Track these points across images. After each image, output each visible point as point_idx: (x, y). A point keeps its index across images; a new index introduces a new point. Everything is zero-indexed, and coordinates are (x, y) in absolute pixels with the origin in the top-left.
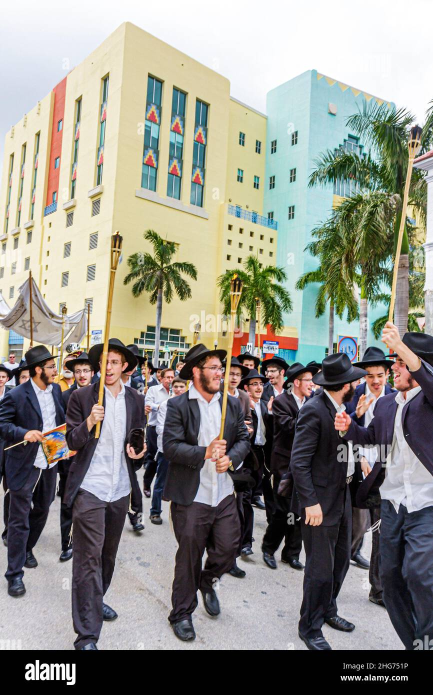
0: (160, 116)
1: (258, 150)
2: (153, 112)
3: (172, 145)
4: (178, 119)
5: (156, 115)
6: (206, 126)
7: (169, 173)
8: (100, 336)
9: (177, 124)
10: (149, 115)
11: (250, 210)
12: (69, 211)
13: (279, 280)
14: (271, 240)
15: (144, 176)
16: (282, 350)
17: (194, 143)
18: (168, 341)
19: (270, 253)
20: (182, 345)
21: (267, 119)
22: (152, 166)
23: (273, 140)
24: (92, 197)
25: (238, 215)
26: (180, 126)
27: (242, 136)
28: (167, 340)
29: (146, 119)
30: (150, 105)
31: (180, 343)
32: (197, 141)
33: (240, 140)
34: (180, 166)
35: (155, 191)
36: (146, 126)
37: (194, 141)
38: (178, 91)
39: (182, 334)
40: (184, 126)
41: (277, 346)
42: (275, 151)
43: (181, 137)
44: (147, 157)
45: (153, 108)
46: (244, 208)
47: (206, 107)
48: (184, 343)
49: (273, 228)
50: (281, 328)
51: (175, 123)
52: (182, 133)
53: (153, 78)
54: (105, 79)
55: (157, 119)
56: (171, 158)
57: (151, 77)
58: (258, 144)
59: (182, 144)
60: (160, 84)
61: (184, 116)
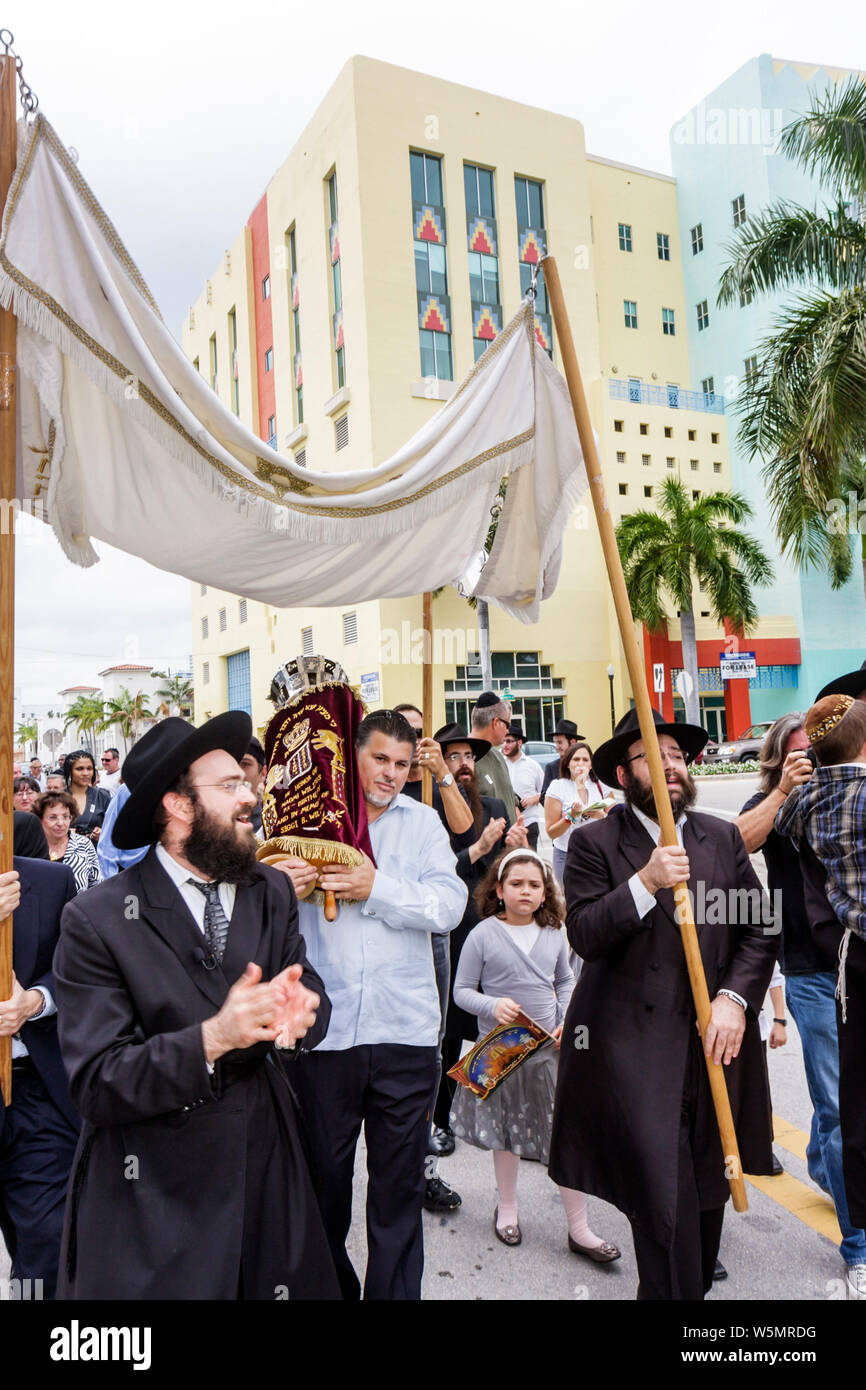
0: (443, 226)
1: (664, 254)
2: (429, 223)
3: (475, 281)
4: (481, 226)
5: (436, 227)
6: (542, 226)
7: (475, 338)
8: (376, 684)
9: (481, 234)
10: (420, 230)
11: (662, 382)
12: (298, 449)
13: (737, 519)
14: (714, 438)
15: (425, 354)
16: (764, 669)
17: (521, 267)
18: (516, 678)
19: (715, 464)
20: (546, 683)
21: (675, 184)
22: (440, 331)
23: (694, 225)
24: (332, 414)
25: (635, 397)
26: (488, 238)
27: (625, 232)
28: (514, 676)
29: (416, 239)
30: (420, 210)
31: (540, 678)
32: (525, 262)
33: (622, 241)
34: (497, 320)
35: (452, 380)
36: (417, 252)
37: (521, 262)
38: (475, 168)
39: (543, 661)
40: (495, 237)
41: (753, 662)
42: (701, 248)
43: (493, 260)
44: (428, 313)
45: (428, 214)
46: (647, 380)
47: (538, 188)
48: (551, 678)
49: (715, 411)
50: (753, 620)
51: (476, 235)
52: (492, 251)
53: (421, 155)
54: (331, 179)
55: (438, 233)
56: (476, 306)
57: (415, 153)
58: (663, 241)
59: (497, 274)
60: (437, 162)
61: (493, 216)
